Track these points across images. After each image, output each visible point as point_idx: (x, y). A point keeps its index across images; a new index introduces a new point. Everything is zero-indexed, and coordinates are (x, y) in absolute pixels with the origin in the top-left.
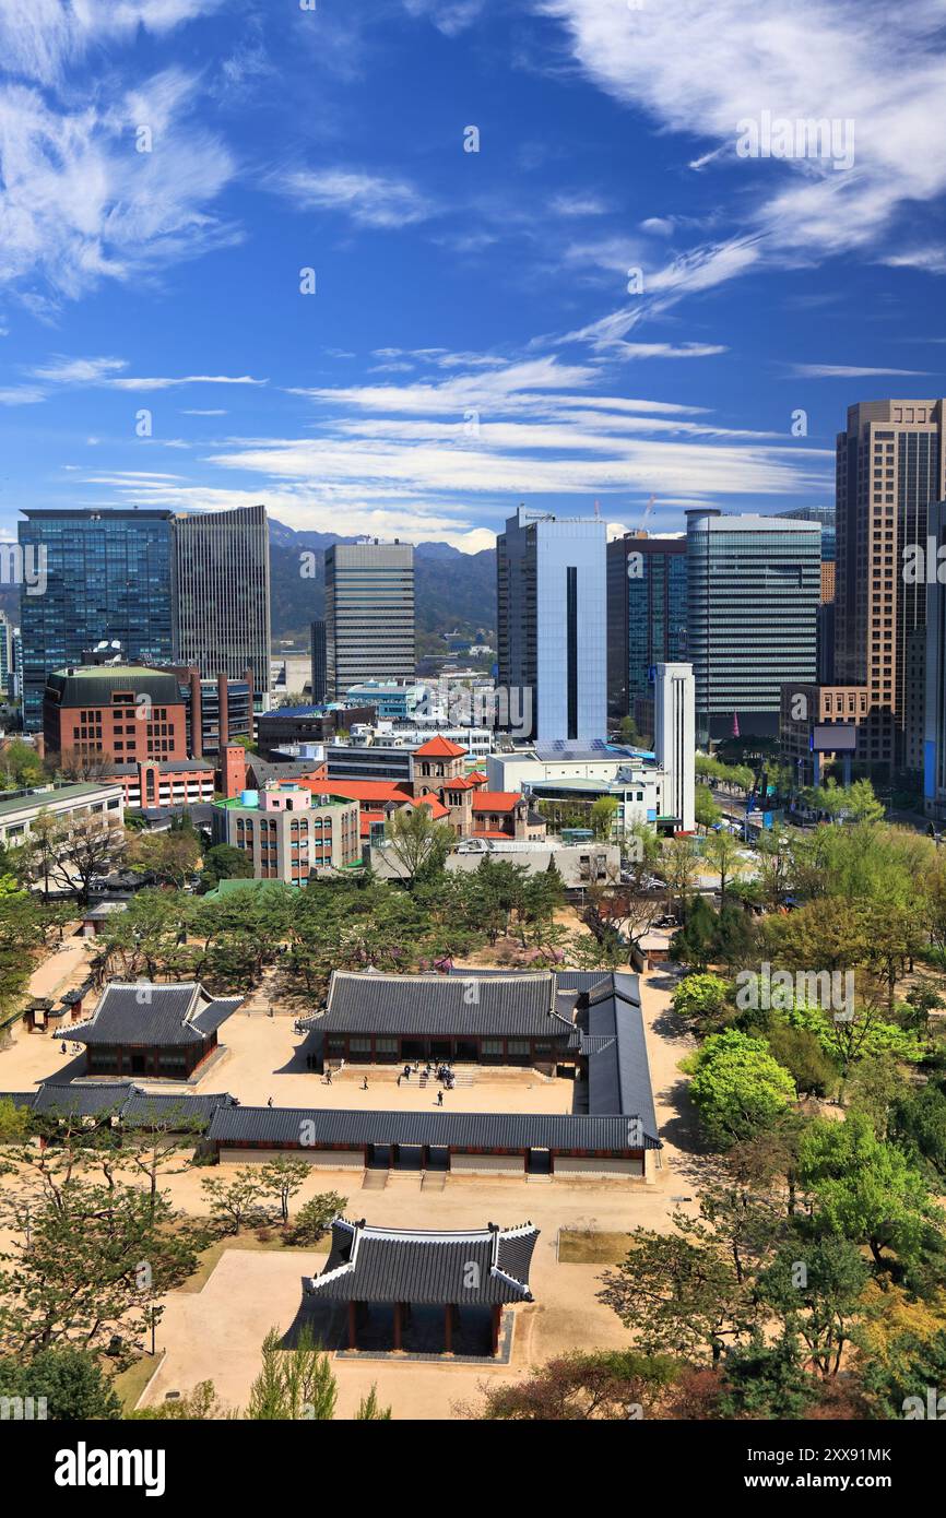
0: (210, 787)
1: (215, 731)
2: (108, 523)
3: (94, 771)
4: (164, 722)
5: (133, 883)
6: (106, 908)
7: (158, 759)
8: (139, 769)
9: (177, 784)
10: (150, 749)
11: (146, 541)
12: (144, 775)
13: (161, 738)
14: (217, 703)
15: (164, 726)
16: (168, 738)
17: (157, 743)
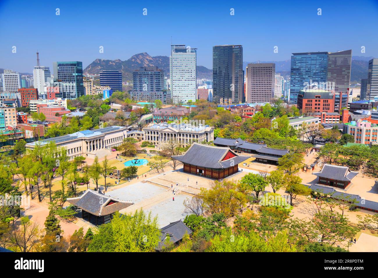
0: (339, 119)
1: (338, 106)
2: (312, 56)
3: (311, 114)
4: (327, 103)
5: (323, 141)
6: (318, 146)
7: (325, 112)
8: (321, 114)
9: (330, 118)
10: (323, 109)
11: (321, 59)
12: (322, 115)
13: (326, 107)
14: (339, 99)
15: (327, 104)
16: (328, 107)
17: (325, 108)
